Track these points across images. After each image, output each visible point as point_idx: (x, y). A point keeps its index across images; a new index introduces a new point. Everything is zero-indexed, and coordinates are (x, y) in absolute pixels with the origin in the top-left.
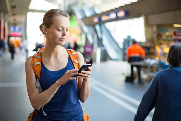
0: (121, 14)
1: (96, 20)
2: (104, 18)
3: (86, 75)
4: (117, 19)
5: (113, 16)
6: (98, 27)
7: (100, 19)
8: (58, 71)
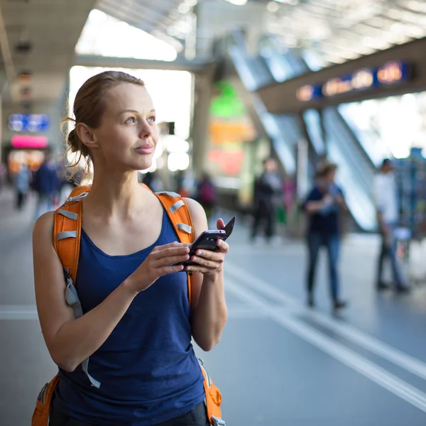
0: (391, 73)
1: (306, 93)
2: (332, 88)
3: (212, 264)
4: (378, 90)
5: (363, 79)
6: (312, 118)
7: (319, 91)
8: (131, 256)
